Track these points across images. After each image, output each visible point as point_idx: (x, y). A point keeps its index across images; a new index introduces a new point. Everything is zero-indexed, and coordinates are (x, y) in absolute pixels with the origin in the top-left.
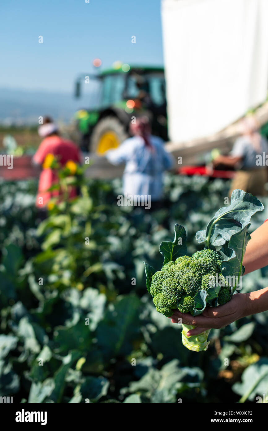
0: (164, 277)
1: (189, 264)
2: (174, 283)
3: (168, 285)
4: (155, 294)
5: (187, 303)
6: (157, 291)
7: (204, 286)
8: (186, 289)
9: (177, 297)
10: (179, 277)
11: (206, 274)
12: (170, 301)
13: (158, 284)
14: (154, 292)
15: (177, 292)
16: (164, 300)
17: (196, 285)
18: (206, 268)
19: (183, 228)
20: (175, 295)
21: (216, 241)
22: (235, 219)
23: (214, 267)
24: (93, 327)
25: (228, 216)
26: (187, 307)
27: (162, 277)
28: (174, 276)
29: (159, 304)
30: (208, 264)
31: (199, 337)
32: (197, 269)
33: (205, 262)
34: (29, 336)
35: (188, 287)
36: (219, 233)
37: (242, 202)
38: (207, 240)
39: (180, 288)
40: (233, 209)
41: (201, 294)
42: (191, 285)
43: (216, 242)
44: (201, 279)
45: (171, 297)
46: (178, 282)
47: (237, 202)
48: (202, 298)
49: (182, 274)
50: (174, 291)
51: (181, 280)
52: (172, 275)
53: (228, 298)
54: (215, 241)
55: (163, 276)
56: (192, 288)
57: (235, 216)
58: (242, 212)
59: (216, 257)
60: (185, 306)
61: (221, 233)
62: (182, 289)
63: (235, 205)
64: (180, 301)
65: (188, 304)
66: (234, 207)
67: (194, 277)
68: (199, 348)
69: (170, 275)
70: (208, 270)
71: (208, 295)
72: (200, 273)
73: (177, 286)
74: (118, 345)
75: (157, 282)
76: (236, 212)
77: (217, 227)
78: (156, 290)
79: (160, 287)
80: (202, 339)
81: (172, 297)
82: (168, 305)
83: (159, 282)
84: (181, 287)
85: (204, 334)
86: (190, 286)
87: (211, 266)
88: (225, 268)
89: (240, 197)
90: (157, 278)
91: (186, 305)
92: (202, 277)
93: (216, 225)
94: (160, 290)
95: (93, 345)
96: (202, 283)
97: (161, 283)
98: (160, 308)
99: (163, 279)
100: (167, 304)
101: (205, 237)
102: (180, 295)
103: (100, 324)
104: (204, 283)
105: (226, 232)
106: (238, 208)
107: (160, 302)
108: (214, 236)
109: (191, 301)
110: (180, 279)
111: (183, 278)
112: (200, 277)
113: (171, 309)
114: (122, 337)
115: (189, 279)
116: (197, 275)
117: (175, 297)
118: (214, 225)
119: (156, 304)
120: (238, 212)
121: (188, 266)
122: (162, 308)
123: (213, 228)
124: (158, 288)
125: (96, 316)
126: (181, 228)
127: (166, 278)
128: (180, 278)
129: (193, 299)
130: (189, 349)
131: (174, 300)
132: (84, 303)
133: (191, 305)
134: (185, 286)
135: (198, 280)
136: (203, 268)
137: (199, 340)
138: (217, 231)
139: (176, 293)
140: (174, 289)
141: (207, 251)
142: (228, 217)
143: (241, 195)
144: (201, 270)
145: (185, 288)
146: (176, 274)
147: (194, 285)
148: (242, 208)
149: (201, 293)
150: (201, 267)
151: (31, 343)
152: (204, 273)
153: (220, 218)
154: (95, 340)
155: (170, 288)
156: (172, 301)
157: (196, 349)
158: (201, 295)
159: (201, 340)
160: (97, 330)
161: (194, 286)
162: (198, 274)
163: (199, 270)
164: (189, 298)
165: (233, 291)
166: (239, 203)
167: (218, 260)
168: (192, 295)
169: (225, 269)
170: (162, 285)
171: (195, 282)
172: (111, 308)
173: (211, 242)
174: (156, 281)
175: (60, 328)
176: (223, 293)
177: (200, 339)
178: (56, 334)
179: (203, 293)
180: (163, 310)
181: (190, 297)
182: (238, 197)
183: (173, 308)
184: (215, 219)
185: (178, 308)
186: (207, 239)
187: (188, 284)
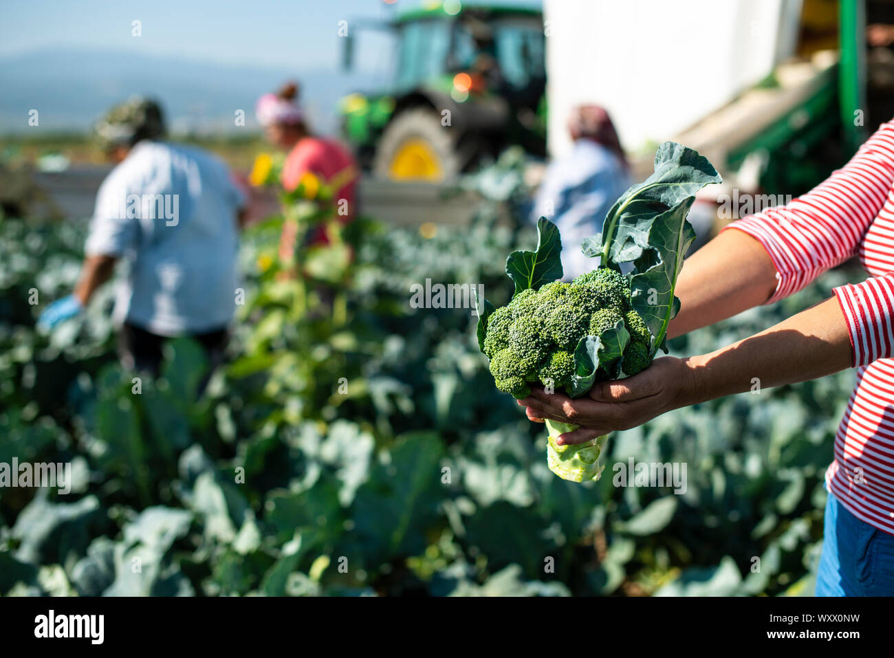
0: (514, 316)
1: (565, 290)
2: (533, 324)
3: (521, 327)
4: (493, 352)
5: (559, 366)
6: (497, 345)
7: (596, 332)
8: (557, 336)
9: (538, 352)
10: (543, 314)
11: (599, 309)
12: (523, 363)
13: (500, 330)
14: (491, 347)
15: (539, 342)
16: (511, 361)
17: (577, 327)
18: (599, 299)
19: (554, 227)
20: (536, 348)
21: (621, 252)
22: (661, 201)
23: (616, 299)
24: (346, 496)
25: (649, 195)
26: (559, 374)
27: (508, 317)
28: (533, 313)
29: (501, 369)
30: (604, 292)
31: (583, 450)
32: (580, 297)
33: (598, 287)
34: (214, 511)
35: (562, 332)
36: (630, 234)
37: (677, 166)
38: (603, 252)
39: (545, 334)
40: (659, 181)
41: (588, 344)
42: (569, 327)
43: (623, 255)
44: (589, 318)
45: (526, 352)
46: (542, 323)
47: (667, 166)
48: (588, 352)
49: (551, 308)
50: (533, 341)
51: (547, 319)
52: (530, 310)
53: (644, 360)
54: (619, 253)
55: (511, 315)
56: (570, 335)
57: (662, 195)
58: (678, 186)
59: (621, 282)
60: (555, 373)
61: (633, 235)
62: (550, 337)
63: (664, 174)
64: (545, 361)
65: (561, 368)
66: (662, 176)
67: (575, 312)
68: (581, 474)
69: (526, 312)
70: (603, 303)
71: (603, 347)
72: (587, 307)
73: (540, 330)
74: (397, 536)
75: (499, 326)
76: (664, 186)
77: (626, 220)
78: (496, 343)
79: (505, 336)
80: (589, 455)
81: (529, 353)
82: (520, 372)
83: (503, 326)
84: (548, 332)
85: (591, 445)
86: (565, 329)
87: (610, 295)
88: (638, 292)
89: (673, 157)
90: (498, 319)
91: (557, 371)
92: (591, 313)
93: (623, 217)
94: (503, 343)
95: (345, 534)
96: (591, 325)
97: (506, 328)
98: (502, 379)
99: (512, 320)
100: (517, 370)
101: (600, 246)
102: (544, 349)
103: (361, 491)
104: (594, 326)
105: (643, 230)
106: (669, 178)
107: (503, 366)
108: (618, 241)
109: (567, 362)
110: (546, 317)
111: (553, 314)
112: (586, 314)
113: (526, 382)
114: (405, 519)
115: (564, 315)
116: (581, 310)
117: (534, 352)
118: (619, 218)
119: (496, 371)
120: (668, 187)
121: (563, 294)
122: (507, 377)
123: (616, 224)
124: (500, 338)
125: (354, 476)
126: (552, 228)
127: (518, 317)
128: (545, 315)
129: (572, 359)
130: (561, 477)
131: (533, 359)
132: (329, 452)
133: (567, 370)
134: (555, 330)
135: (583, 319)
136: (593, 297)
137: (582, 458)
138: (624, 230)
139: (537, 344)
140: (532, 336)
141: (603, 272)
142: (648, 198)
143: (674, 154)
144: (590, 301)
145: (555, 334)
146: (539, 309)
147: (574, 329)
148: (676, 180)
149: (587, 342)
150: (589, 295)
151: (218, 525)
152: (596, 307)
153: (633, 199)
154: (349, 525)
155: (525, 335)
156: (529, 361)
157: (574, 476)
158: (588, 347)
159: (587, 457)
160: (354, 503)
161: (575, 331)
162: (583, 307)
163: (586, 300)
164: (563, 356)
165: (654, 349)
166: (670, 169)
167: (626, 289)
168: (569, 348)
169: (640, 294)
170: (509, 332)
171: (577, 321)
172: (385, 457)
173: (612, 257)
174: (496, 324)
175: (279, 493)
176: (634, 349)
177: (584, 455)
178: (270, 506)
179: (593, 342)
180: (509, 382)
181: (565, 354)
182: (669, 157)
183: (530, 378)
184: (621, 203)
185: (540, 379)
186: (604, 250)
187: (562, 327)
